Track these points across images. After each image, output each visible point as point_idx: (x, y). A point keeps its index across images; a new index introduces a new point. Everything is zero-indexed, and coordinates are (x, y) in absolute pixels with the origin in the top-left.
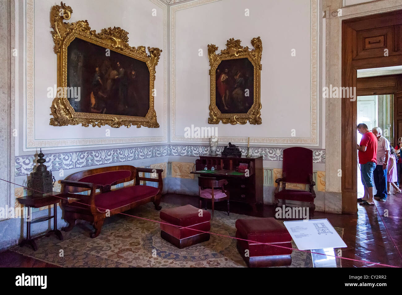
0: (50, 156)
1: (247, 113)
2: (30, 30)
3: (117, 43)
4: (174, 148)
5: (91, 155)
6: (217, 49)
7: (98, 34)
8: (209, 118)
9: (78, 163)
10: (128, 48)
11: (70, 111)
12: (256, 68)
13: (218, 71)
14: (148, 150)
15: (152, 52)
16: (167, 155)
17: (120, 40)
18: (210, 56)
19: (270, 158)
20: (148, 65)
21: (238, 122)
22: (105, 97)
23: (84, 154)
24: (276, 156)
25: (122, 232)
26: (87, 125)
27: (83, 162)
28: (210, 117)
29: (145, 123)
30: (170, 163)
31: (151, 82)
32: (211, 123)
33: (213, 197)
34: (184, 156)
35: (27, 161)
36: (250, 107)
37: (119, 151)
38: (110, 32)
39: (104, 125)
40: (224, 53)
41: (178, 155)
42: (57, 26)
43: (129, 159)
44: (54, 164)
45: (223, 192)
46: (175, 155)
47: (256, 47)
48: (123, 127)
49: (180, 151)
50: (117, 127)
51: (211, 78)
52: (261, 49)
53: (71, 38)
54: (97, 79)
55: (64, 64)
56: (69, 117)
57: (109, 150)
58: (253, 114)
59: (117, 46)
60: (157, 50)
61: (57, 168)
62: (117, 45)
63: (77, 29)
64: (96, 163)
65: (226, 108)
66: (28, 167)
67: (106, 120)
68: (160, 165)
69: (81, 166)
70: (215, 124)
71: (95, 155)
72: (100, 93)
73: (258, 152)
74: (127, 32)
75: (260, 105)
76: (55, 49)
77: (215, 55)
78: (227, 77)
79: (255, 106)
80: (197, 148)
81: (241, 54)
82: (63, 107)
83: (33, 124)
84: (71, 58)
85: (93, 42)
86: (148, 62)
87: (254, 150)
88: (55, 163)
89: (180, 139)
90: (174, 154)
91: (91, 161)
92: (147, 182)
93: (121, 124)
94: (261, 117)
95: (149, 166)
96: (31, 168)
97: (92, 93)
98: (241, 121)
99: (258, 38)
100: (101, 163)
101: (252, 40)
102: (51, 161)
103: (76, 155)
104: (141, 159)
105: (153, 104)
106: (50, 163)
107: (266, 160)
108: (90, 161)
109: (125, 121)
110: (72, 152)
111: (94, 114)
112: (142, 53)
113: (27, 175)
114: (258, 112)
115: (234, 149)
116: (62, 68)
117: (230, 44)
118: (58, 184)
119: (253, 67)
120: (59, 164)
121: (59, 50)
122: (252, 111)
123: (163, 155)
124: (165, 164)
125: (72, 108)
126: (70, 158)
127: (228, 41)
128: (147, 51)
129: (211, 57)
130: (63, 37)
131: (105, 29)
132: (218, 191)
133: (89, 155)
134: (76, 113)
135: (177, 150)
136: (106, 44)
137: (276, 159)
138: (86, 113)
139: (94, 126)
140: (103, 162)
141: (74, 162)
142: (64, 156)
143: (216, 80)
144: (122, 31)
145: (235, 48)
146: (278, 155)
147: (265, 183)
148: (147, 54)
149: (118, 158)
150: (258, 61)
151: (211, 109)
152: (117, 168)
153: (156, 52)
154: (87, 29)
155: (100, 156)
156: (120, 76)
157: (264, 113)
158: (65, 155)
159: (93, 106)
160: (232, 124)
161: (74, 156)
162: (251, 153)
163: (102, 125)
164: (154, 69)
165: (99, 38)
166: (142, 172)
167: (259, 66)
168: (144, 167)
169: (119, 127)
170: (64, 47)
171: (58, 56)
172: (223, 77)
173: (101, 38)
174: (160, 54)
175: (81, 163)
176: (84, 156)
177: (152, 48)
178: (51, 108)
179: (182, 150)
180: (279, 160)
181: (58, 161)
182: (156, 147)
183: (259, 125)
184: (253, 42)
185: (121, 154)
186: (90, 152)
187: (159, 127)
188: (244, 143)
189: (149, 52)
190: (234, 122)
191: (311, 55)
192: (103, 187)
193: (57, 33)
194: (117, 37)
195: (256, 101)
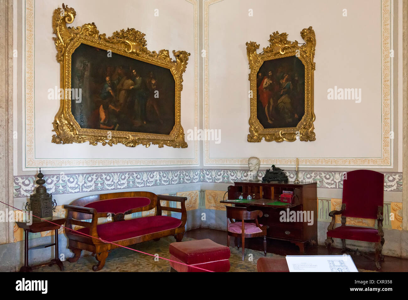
0: (53, 177)
1: (296, 127)
2: (30, 37)
3: (132, 47)
4: (208, 173)
5: (101, 178)
6: (258, 47)
7: (109, 38)
8: (248, 135)
9: (84, 187)
10: (146, 53)
11: (74, 126)
12: (308, 68)
13: (260, 74)
14: (173, 175)
15: (178, 56)
16: (200, 181)
17: (135, 44)
18: (249, 56)
19: (327, 186)
20: (173, 72)
21: (284, 139)
22: (117, 111)
23: (93, 177)
24: (335, 182)
25: (130, 267)
26: (96, 143)
27: (91, 186)
28: (250, 133)
29: (169, 142)
30: (203, 191)
31: (177, 93)
32: (251, 142)
33: (243, 231)
34: (219, 183)
35: (27, 182)
36: (300, 119)
37: (135, 175)
38: (123, 34)
39: (116, 144)
40: (267, 52)
41: (212, 181)
42: (60, 31)
43: (148, 184)
44: (57, 187)
45: (257, 226)
46: (209, 181)
47: (307, 41)
48: (140, 147)
49: (215, 176)
50: (133, 146)
51: (251, 84)
52: (313, 42)
53: (76, 44)
54: (107, 90)
55: (67, 74)
56: (74, 134)
57: (123, 173)
58: (304, 128)
59: (131, 51)
60: (184, 53)
61: (61, 191)
62: (132, 49)
63: (83, 33)
64: (107, 187)
65: (270, 121)
66: (29, 189)
67: (118, 138)
68: (190, 194)
69: (89, 190)
70: (256, 142)
71: (106, 178)
72: (111, 107)
73: (311, 177)
74: (143, 33)
75: (313, 116)
76: (57, 56)
77: (256, 55)
78: (271, 82)
79: (307, 116)
80: (235, 173)
81: (288, 51)
82: (66, 122)
83: (33, 141)
84: (77, 66)
85: (102, 48)
86: (173, 69)
87: (305, 175)
88: (59, 185)
89: (215, 162)
90: (207, 180)
91: (101, 185)
92: (172, 212)
93: (137, 143)
94: (314, 131)
95: (174, 194)
96: (31, 190)
97: (102, 106)
98: (289, 138)
99: (310, 29)
100: (113, 187)
101: (301, 32)
102: (54, 183)
103: (83, 177)
104: (164, 185)
105: (180, 119)
106: (53, 185)
107: (321, 187)
108: (99, 185)
109: (143, 139)
110: (78, 174)
111: (104, 130)
112: (165, 59)
113: (27, 196)
114: (311, 125)
115: (278, 173)
116: (65, 78)
117: (274, 40)
118: (62, 209)
119: (304, 66)
120: (63, 187)
121: (62, 58)
122: (302, 124)
123: (194, 181)
124: (196, 192)
125: (78, 123)
126: (76, 180)
127: (270, 35)
128: (172, 56)
129: (251, 58)
130: (66, 43)
131: (117, 31)
132: (252, 224)
133: (98, 178)
134: (82, 129)
135: (211, 176)
136: (118, 49)
137: (334, 186)
138: (94, 130)
139: (104, 144)
140: (115, 186)
141: (81, 185)
142: (69, 178)
143: (258, 87)
144: (137, 32)
145: (280, 44)
146: (337, 181)
147: (320, 218)
148: (171, 59)
149: (134, 183)
150: (310, 58)
151: (251, 123)
152: (133, 194)
153: (183, 57)
154: (95, 32)
155: (111, 180)
156: (136, 86)
157: (318, 127)
158: (70, 176)
159: (102, 121)
160: (277, 142)
161: (81, 177)
162: (302, 179)
163: (114, 143)
164: (181, 77)
165: (110, 43)
166: (165, 200)
167: (312, 65)
168: (168, 195)
169: (135, 146)
170: (67, 54)
171: (61, 65)
172: (266, 82)
173: (112, 43)
174: (188, 58)
175: (88, 186)
176: (92, 179)
177: (178, 52)
178: (53, 123)
179: (217, 176)
180: (339, 188)
181: (61, 184)
182: (184, 172)
183: (312, 142)
184: (303, 34)
185: (139, 179)
186: (99, 174)
187: (187, 147)
188: (293, 166)
189: (174, 57)
190: (279, 139)
191: (383, 46)
192: (114, 215)
193: (59, 40)
194: (131, 40)
195: (308, 111)
